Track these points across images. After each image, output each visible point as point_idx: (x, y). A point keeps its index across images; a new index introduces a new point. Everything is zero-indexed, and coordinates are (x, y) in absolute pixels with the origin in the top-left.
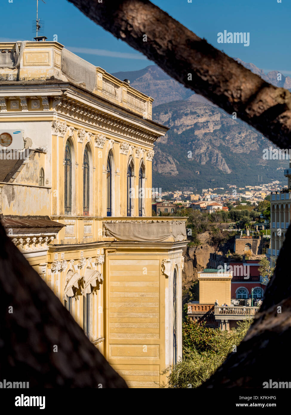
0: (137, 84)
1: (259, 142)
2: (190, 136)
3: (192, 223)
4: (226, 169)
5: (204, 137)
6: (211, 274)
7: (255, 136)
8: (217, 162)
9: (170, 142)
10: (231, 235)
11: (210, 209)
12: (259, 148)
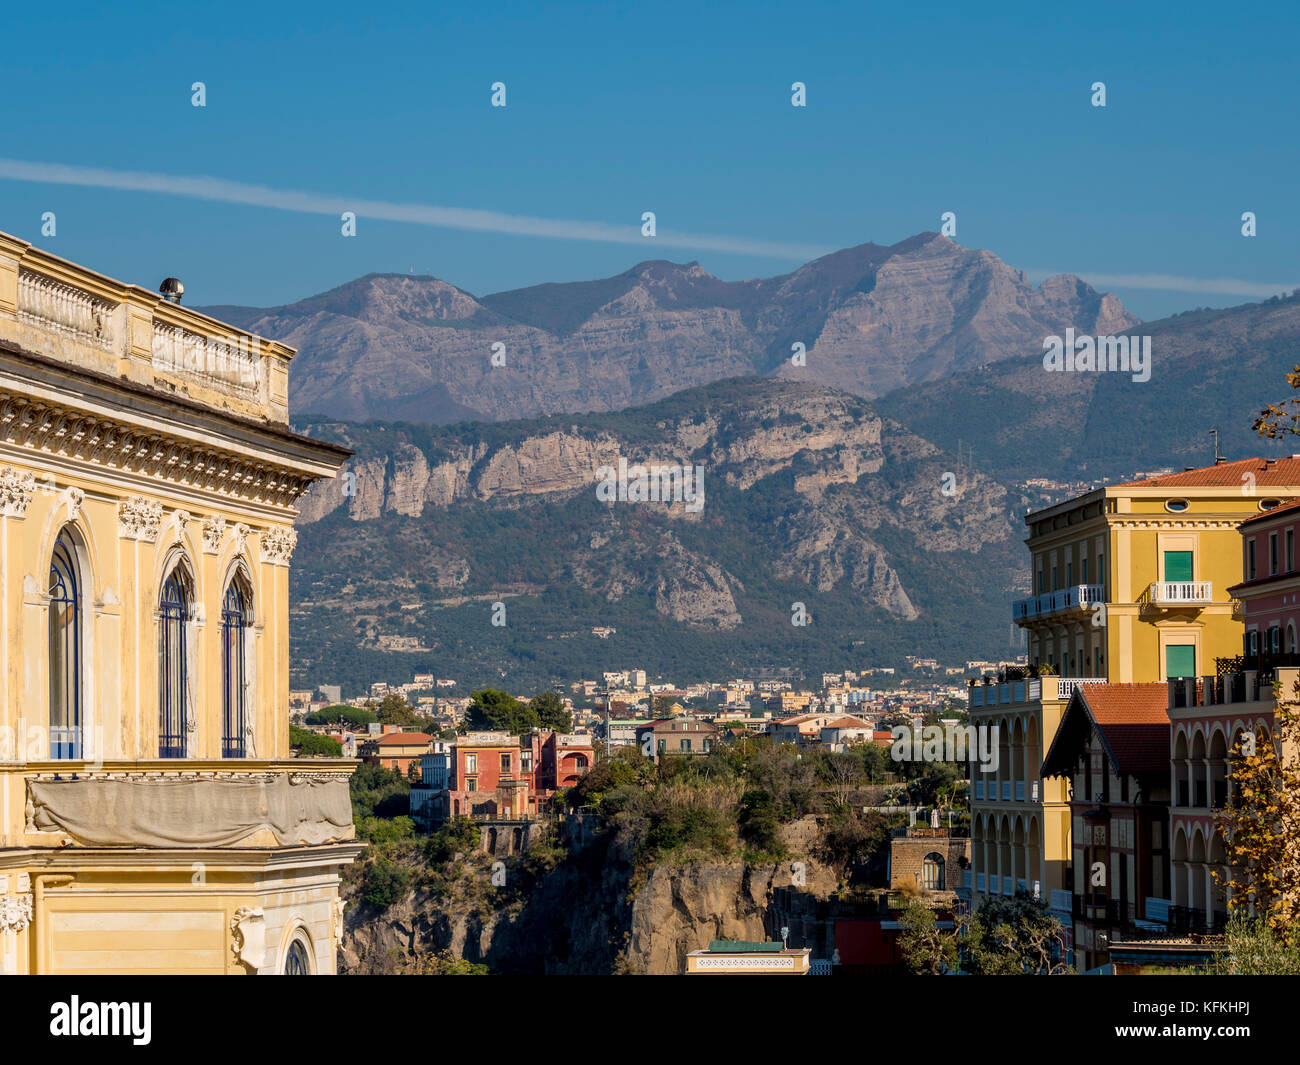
0: (602, 323)
1: (1012, 515)
2: (782, 495)
3: (762, 788)
4: (902, 606)
5: (828, 498)
6: (732, 959)
7: (999, 495)
8: (870, 583)
9: (713, 517)
10: (890, 827)
11: (830, 741)
12: (1012, 535)
